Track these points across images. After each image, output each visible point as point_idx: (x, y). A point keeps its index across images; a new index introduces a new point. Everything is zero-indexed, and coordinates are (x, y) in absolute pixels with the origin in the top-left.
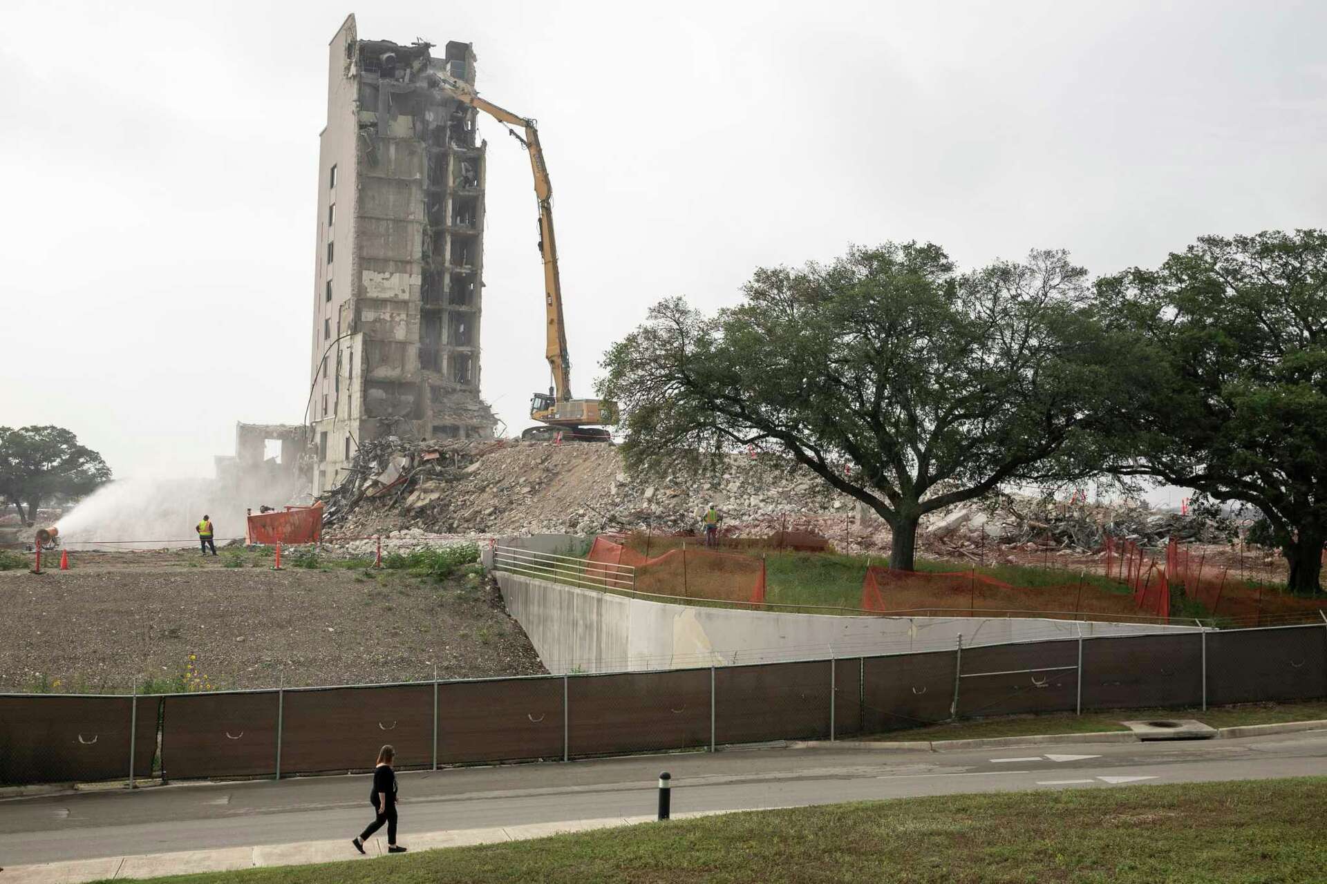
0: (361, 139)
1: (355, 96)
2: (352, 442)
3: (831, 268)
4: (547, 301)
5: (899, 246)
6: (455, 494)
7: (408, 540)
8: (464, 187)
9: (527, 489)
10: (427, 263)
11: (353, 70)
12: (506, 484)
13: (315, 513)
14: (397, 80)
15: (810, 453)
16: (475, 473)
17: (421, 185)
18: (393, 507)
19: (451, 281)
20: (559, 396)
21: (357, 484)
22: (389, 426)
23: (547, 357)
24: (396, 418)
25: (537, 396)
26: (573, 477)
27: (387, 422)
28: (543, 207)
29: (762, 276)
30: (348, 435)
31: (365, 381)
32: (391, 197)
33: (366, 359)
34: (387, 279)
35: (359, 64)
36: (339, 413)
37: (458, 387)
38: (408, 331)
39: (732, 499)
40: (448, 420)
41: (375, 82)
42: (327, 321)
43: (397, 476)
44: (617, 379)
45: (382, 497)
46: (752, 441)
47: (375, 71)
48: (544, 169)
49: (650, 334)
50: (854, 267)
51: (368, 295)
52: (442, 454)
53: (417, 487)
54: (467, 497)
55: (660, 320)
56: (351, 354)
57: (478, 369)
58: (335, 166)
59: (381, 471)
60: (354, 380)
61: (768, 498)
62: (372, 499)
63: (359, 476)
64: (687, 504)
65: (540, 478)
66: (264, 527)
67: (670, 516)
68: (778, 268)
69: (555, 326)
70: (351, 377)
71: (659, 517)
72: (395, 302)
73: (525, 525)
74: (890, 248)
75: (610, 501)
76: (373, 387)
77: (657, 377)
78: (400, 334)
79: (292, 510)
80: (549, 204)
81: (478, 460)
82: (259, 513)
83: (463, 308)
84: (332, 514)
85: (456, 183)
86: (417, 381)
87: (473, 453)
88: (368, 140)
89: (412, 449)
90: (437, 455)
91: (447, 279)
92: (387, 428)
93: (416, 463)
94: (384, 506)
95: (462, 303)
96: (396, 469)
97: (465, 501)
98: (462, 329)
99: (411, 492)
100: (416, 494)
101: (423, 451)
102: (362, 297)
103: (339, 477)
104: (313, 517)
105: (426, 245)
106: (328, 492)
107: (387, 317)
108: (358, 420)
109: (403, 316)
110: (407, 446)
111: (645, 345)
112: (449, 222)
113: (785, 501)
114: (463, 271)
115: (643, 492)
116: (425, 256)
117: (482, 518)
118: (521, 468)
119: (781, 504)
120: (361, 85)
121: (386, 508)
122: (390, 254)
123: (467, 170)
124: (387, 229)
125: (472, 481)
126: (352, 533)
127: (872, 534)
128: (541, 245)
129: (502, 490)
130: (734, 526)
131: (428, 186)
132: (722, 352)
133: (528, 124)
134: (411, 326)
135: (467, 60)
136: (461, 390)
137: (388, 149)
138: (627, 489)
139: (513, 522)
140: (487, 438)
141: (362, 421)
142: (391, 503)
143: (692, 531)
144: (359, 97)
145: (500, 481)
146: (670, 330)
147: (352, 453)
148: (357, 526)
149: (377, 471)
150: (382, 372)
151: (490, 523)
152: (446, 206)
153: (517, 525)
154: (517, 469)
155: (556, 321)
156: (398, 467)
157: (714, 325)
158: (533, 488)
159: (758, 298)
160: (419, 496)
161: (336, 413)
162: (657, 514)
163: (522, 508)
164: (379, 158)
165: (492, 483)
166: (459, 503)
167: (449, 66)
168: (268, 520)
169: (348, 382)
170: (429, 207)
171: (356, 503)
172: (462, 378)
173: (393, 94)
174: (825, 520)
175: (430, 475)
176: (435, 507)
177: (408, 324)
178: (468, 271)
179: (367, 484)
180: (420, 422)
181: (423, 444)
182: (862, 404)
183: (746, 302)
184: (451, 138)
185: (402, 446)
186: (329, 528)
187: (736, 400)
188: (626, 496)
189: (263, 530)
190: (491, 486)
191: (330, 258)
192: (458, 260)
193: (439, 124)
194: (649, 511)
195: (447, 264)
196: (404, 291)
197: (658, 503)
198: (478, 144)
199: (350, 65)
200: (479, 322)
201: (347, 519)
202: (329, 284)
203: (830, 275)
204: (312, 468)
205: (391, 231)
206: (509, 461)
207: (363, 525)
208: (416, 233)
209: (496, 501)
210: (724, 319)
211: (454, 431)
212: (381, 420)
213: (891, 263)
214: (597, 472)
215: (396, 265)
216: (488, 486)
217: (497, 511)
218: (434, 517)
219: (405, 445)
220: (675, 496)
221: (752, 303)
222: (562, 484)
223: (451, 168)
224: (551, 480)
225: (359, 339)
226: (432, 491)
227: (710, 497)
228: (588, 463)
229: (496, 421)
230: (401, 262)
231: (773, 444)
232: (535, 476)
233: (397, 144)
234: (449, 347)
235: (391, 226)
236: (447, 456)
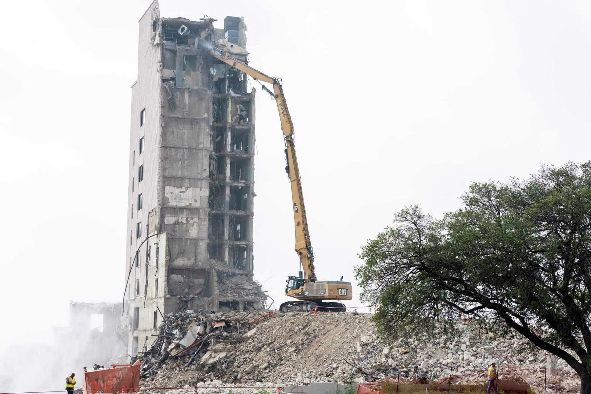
0: (164, 90)
1: (159, 59)
2: (159, 315)
3: (528, 182)
4: (294, 209)
5: (579, 166)
6: (238, 353)
7: (212, 389)
8: (239, 123)
9: (294, 349)
10: (213, 179)
11: (158, 40)
12: (276, 345)
13: (134, 370)
14: (189, 46)
15: (517, 321)
16: (253, 337)
17: (208, 123)
18: (191, 364)
19: (231, 192)
20: (307, 278)
21: (163, 347)
22: (186, 302)
23: (296, 250)
24: (192, 296)
25: (290, 278)
26: (328, 339)
27: (184, 299)
28: (288, 141)
29: (476, 188)
30: (155, 309)
31: (168, 269)
32: (185, 131)
33: (169, 253)
34: (183, 192)
35: (161, 35)
36: (148, 293)
37: (237, 272)
38: (199, 230)
39: (450, 355)
40: (230, 297)
41: (173, 48)
42: (138, 224)
43: (194, 340)
44: (371, 266)
45: (183, 356)
46: (472, 311)
47: (173, 40)
48: (288, 114)
49: (396, 233)
50: (545, 181)
51: (169, 204)
52: (227, 323)
53: (209, 348)
54: (247, 356)
55: (403, 223)
56: (158, 248)
57: (251, 258)
58: (144, 110)
59: (181, 337)
60: (160, 268)
61: (477, 354)
62: (176, 358)
63: (165, 341)
64: (415, 359)
65: (302, 340)
66: (97, 380)
67: (402, 368)
68: (488, 182)
69: (301, 227)
70: (157, 266)
71: (395, 369)
72: (190, 209)
73: (292, 376)
74: (571, 165)
75: (356, 357)
76: (173, 273)
77: (400, 265)
78: (193, 233)
79: (117, 368)
80: (291, 138)
81: (254, 327)
82: (92, 370)
83: (240, 213)
84: (145, 370)
85: (234, 120)
86: (206, 268)
87: (250, 322)
88: (169, 90)
89: (205, 319)
90: (223, 324)
91: (228, 191)
92: (184, 304)
93: (208, 330)
94: (185, 363)
95: (238, 209)
96: (193, 335)
97: (246, 358)
98: (238, 228)
99: (205, 352)
100: (208, 353)
101: (213, 320)
102: (165, 206)
103: (148, 341)
104: (133, 373)
105: (212, 166)
106: (142, 353)
107: (184, 221)
108: (163, 299)
109: (196, 220)
110: (201, 317)
111: (391, 240)
112: (229, 149)
113: (490, 356)
114: (239, 185)
115: (381, 351)
116: (211, 174)
117: (259, 372)
118: (288, 333)
119: (487, 358)
120: (164, 49)
121: (186, 364)
122: (186, 173)
123: (241, 110)
124: (183, 155)
125: (250, 343)
126: (161, 384)
127: (560, 380)
128: (287, 169)
129: (274, 350)
130: (456, 376)
131: (213, 122)
132: (448, 244)
133: (275, 82)
134: (201, 227)
135: (240, 30)
136: (239, 274)
137: (183, 97)
138: (369, 348)
139: (283, 374)
140: (259, 310)
141: (166, 299)
142: (190, 361)
143: (425, 379)
144: (162, 60)
145: (272, 343)
146: (410, 229)
147: (160, 323)
148: (164, 379)
149: (178, 337)
150: (180, 262)
151: (265, 375)
152: (226, 136)
153: (286, 376)
154: (284, 333)
155: (301, 223)
156: (194, 333)
157: (441, 225)
158: (297, 348)
159: (472, 204)
160: (211, 355)
161: (146, 293)
162: (393, 367)
163: (289, 363)
164: (177, 103)
165: (266, 344)
166: (242, 360)
167: (226, 35)
168: (100, 376)
169: (155, 269)
170: (214, 137)
171: (163, 361)
172: (239, 265)
173: (187, 57)
174: (521, 370)
175: (218, 339)
176: (223, 364)
177: (199, 225)
178: (243, 185)
179: (171, 347)
180: (209, 298)
181: (213, 316)
182: (555, 284)
183: (464, 207)
184: (229, 87)
185: (197, 317)
186: (143, 380)
187: (461, 282)
188: (368, 353)
189: (96, 382)
190: (265, 346)
191: (141, 178)
192: (235, 176)
193: (220, 77)
194: (387, 364)
195: (228, 180)
196: (196, 201)
197: (393, 358)
198: (249, 91)
199: (155, 36)
200: (252, 222)
201: (156, 373)
202: (139, 196)
203: (527, 187)
204: (127, 335)
205: (186, 156)
206: (278, 327)
207: (169, 377)
208: (204, 157)
209: (269, 358)
210: (448, 220)
211: (234, 305)
212: (180, 298)
213: (573, 177)
214: (346, 335)
215: (190, 181)
216: (263, 347)
217: (270, 365)
218: (223, 371)
219: (199, 317)
220: (406, 353)
221: (468, 208)
222: (319, 344)
223: (230, 109)
224: (311, 342)
225: (163, 236)
226: (220, 351)
227: (433, 353)
228: (338, 329)
229: (266, 297)
230: (194, 179)
231: (489, 313)
232: (299, 339)
233: (190, 92)
234: (229, 242)
235: (186, 153)
236: (231, 324)
